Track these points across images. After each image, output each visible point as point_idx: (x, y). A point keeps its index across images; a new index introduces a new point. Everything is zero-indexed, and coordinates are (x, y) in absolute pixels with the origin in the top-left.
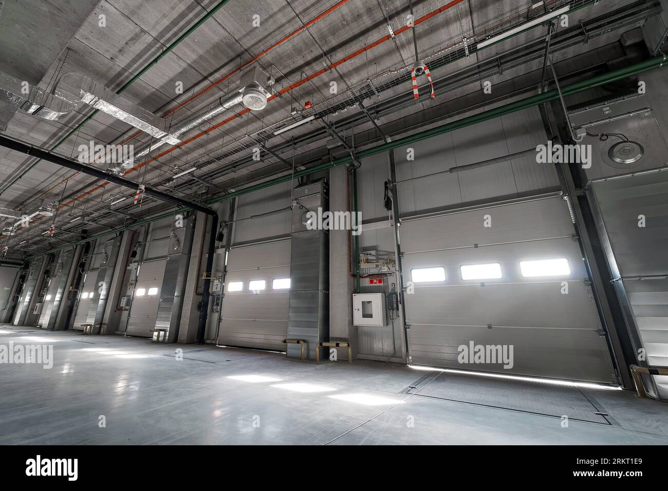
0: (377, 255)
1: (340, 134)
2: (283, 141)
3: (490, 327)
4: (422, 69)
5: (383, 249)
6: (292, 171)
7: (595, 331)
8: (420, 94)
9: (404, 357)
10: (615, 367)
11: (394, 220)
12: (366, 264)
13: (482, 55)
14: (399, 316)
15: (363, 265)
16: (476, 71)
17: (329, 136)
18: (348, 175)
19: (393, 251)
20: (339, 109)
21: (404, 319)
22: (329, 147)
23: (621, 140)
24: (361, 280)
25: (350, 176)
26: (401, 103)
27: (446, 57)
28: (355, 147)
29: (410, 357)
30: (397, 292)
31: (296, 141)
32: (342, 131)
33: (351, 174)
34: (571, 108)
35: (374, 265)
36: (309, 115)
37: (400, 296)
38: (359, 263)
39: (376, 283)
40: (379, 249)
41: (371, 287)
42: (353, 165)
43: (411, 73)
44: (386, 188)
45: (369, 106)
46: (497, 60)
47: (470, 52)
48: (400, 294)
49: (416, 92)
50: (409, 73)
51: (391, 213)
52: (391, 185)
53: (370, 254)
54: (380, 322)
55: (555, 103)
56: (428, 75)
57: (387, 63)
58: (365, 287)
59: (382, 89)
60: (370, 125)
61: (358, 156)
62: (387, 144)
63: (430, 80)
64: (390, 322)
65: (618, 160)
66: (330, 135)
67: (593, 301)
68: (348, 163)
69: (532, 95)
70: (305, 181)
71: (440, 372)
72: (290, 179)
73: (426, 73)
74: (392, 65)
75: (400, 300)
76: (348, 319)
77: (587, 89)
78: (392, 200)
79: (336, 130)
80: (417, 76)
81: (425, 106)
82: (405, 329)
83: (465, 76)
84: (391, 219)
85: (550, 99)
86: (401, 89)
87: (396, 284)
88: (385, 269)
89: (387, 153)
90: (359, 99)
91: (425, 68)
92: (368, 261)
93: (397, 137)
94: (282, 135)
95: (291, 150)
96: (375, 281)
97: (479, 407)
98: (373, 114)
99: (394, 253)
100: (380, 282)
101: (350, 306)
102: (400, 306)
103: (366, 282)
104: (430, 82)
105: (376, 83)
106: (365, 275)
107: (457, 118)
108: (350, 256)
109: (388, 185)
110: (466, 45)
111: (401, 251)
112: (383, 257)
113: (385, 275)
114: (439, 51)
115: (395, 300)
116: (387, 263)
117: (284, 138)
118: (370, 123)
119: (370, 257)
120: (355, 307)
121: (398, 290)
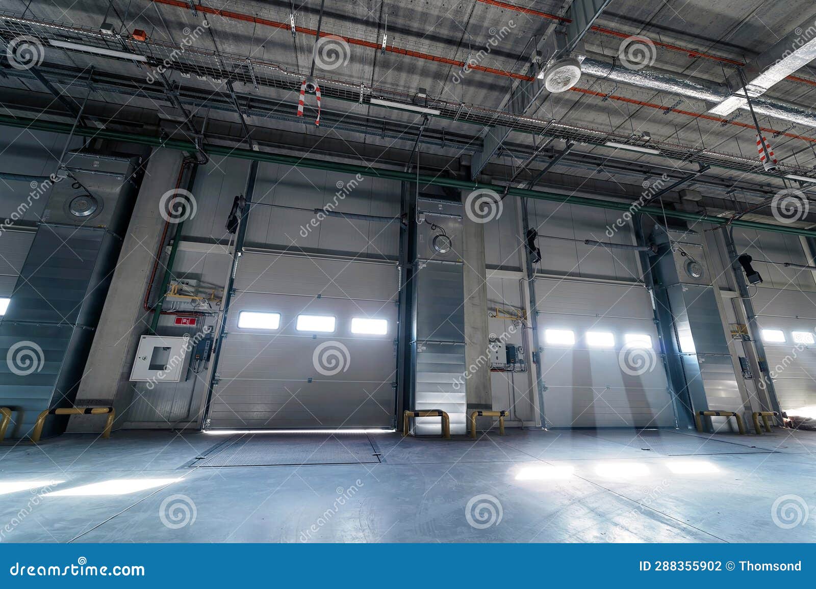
0: (198, 286)
1: (186, 107)
2: (69, 63)
3: (310, 381)
4: (313, 88)
5: (210, 281)
6: (75, 122)
7: (390, 383)
8: (305, 113)
9: (199, 421)
10: (396, 414)
11: (234, 247)
12: (178, 295)
13: (374, 111)
14: (207, 369)
15: (171, 297)
16: (364, 123)
17: (166, 100)
18: (183, 168)
19: (222, 286)
20: (193, 72)
21: (214, 371)
22: (160, 116)
23: (442, 234)
24: (162, 317)
25: (185, 171)
26: (283, 112)
27: (342, 92)
28: (206, 136)
29: (208, 420)
30: (213, 338)
31: (97, 78)
32: (191, 104)
33: (189, 168)
34: (422, 195)
35: (189, 299)
36: (139, 53)
37: (216, 342)
38: (165, 292)
39: (185, 323)
40: (202, 280)
41: (176, 328)
42: (193, 156)
43: (301, 85)
44: (236, 205)
45: (240, 93)
46: (383, 123)
47: (364, 102)
48: (217, 340)
49: (301, 108)
50: (300, 84)
51: (235, 237)
52: (244, 204)
53: (187, 284)
54: (177, 376)
55: (413, 185)
56: (318, 98)
57: (278, 56)
58: (167, 327)
59: (264, 81)
60: (235, 117)
61: (207, 148)
62: (251, 150)
63: (319, 105)
64: (193, 374)
65: (437, 248)
66: (169, 99)
67: (395, 359)
68: (189, 152)
69: (399, 170)
70: (98, 145)
71: (243, 434)
72: (67, 132)
73: (317, 95)
74: (284, 63)
75: (215, 348)
76: (121, 371)
77: (434, 185)
78: (239, 221)
79: (182, 99)
80: (306, 92)
81: (308, 129)
82: (212, 385)
83: (354, 121)
84: (232, 244)
85: (411, 180)
86: (287, 96)
87: (214, 328)
88: (204, 307)
89: (249, 163)
90: (230, 77)
91: (317, 88)
92: (180, 292)
93: (267, 149)
94: (69, 53)
95: (83, 86)
96: (184, 321)
97: (276, 468)
98: (244, 105)
99: (224, 288)
100: (192, 322)
101: (131, 352)
102: (213, 356)
103: (169, 321)
104: (318, 107)
105: (258, 70)
106: (171, 311)
107: (336, 159)
108: (152, 280)
109: (239, 202)
110: (362, 92)
111: (234, 287)
112: (207, 290)
113: (203, 314)
114: (337, 81)
115: (207, 348)
116: (209, 299)
117: (74, 62)
118: (236, 115)
119: (185, 288)
120: (140, 353)
121: (216, 336)
